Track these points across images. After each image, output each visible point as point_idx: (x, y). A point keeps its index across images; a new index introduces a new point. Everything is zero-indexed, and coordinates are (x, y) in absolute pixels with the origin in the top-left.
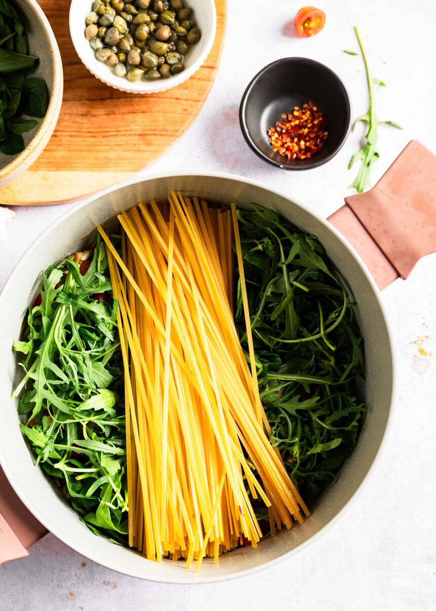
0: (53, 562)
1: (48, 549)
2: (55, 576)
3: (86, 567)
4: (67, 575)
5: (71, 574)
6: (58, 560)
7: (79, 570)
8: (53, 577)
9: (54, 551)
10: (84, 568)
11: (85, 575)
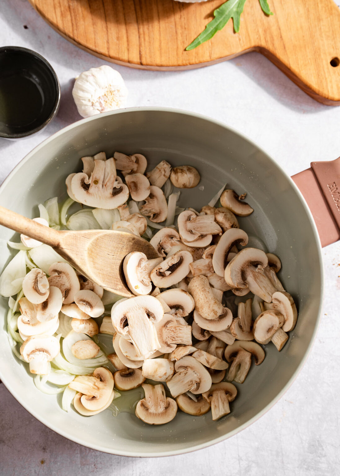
0: (15, 460)
1: (11, 448)
2: (16, 474)
3: (45, 464)
4: (27, 472)
5: (31, 470)
6: (19, 458)
7: (38, 466)
8: (14, 474)
9: (16, 450)
10: (42, 465)
11: (43, 471)
